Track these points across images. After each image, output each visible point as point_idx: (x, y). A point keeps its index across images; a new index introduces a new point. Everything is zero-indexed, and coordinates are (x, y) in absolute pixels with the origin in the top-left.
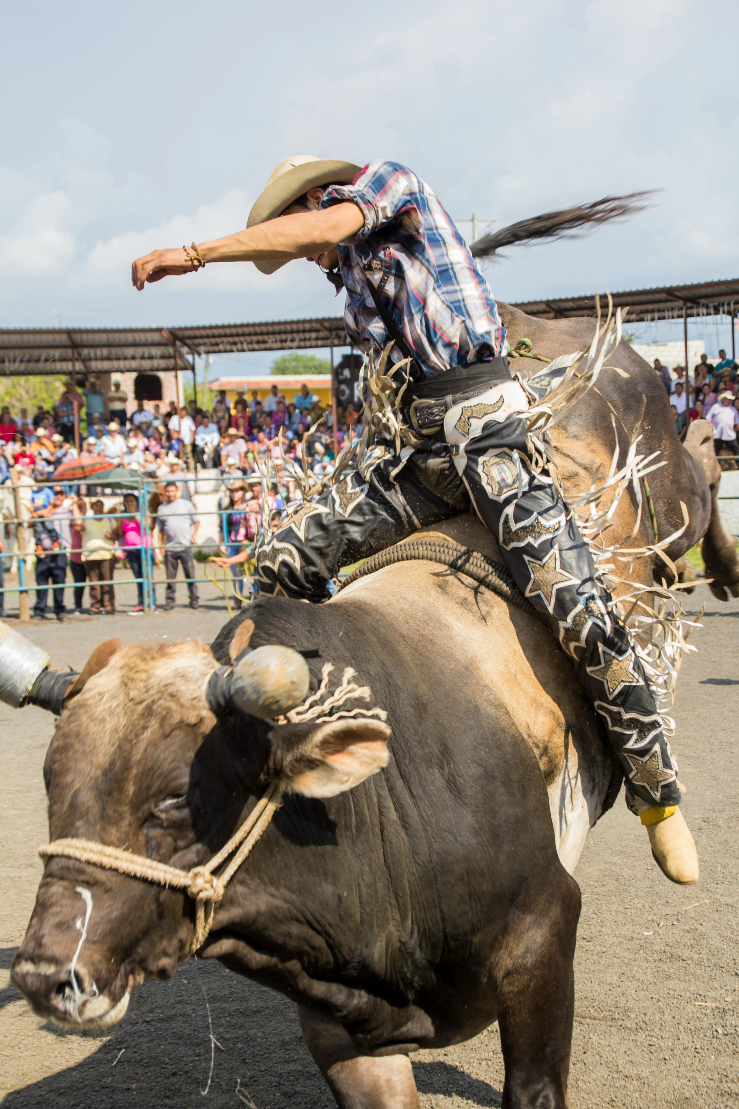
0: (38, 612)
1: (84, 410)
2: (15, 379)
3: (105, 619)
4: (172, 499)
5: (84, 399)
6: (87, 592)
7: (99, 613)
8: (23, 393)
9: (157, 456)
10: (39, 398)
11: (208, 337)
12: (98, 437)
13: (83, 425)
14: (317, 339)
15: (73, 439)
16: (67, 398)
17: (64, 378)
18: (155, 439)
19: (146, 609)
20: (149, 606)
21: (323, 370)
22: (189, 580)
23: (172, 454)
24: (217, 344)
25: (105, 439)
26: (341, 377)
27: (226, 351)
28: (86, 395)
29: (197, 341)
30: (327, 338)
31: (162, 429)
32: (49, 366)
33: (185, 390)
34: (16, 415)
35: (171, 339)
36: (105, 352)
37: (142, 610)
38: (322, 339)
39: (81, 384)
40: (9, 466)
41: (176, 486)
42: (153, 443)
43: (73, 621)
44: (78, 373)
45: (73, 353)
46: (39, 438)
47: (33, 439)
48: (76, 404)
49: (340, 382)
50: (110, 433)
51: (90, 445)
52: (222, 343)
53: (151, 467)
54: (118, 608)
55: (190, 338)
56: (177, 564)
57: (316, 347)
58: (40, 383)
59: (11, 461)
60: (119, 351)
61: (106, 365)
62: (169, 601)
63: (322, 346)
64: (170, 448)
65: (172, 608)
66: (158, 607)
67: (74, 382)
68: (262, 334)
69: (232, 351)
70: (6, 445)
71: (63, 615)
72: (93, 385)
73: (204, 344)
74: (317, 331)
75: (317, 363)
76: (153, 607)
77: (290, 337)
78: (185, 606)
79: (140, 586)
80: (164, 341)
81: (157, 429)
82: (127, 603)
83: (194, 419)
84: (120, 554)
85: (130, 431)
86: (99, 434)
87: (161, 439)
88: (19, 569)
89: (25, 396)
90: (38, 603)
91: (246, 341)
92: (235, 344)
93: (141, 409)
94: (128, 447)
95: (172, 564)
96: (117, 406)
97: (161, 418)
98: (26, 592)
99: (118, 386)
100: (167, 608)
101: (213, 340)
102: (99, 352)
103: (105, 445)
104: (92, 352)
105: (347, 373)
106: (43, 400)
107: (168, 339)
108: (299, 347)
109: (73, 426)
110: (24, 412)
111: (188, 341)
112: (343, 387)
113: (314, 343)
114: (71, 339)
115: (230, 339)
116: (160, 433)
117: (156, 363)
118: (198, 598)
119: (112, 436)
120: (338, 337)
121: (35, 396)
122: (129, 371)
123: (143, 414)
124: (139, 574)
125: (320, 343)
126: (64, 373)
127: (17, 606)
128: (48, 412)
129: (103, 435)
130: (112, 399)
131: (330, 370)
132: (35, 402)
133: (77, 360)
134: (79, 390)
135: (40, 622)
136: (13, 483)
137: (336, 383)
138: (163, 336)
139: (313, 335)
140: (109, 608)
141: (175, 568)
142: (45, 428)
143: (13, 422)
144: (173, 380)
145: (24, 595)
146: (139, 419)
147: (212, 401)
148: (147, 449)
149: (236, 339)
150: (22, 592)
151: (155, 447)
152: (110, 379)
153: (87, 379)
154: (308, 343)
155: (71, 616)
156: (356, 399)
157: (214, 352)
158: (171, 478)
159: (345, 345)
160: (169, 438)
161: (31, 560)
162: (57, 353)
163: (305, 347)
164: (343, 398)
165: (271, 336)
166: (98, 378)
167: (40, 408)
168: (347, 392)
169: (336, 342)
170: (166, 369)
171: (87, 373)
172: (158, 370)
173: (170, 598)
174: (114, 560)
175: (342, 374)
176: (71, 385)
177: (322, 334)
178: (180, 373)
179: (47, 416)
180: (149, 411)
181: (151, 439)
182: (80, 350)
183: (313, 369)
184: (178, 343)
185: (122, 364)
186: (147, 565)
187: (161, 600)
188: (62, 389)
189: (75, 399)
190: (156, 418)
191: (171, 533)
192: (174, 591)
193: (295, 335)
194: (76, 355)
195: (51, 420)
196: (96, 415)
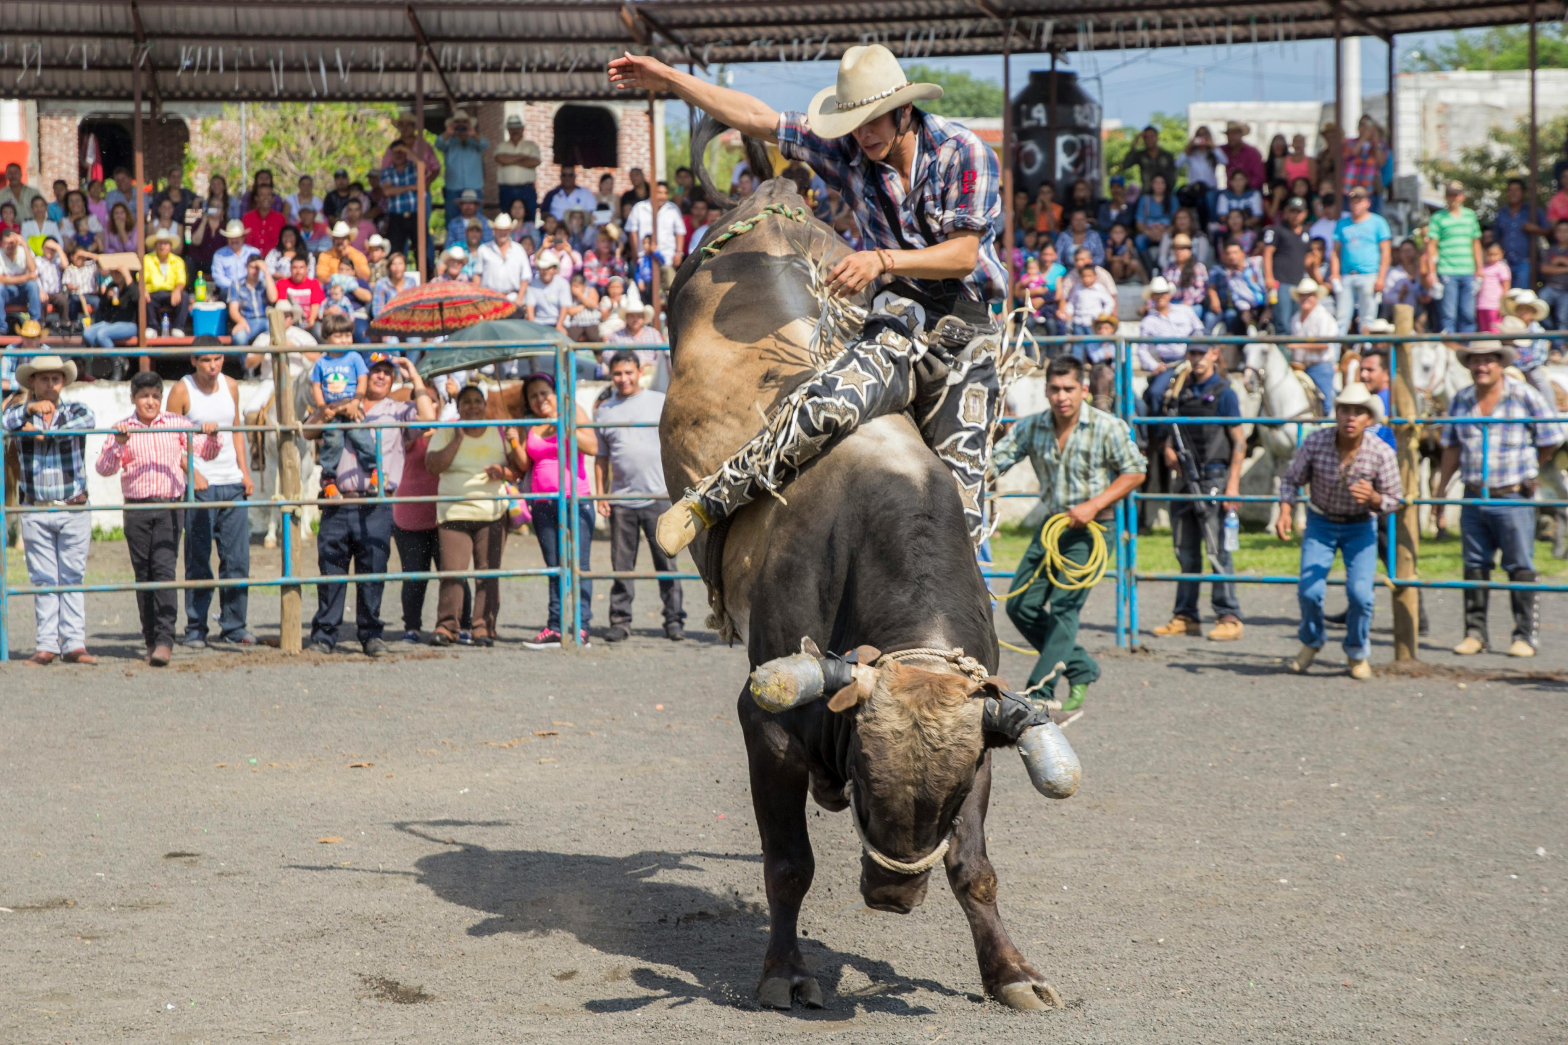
0: (320, 634)
1: (439, 183)
2: (287, 108)
3: (469, 655)
4: (628, 389)
5: (440, 157)
6: (432, 595)
7: (461, 641)
8: (305, 141)
9: (603, 291)
10: (340, 153)
11: (724, 24)
12: (471, 247)
13: (436, 217)
14: (972, 35)
15: (414, 247)
16: (400, 155)
17: (396, 110)
18: (598, 255)
19: (565, 635)
20: (572, 631)
21: (986, 110)
22: (663, 574)
23: (634, 291)
24: (745, 42)
25: (484, 250)
26: (1026, 124)
27: (763, 59)
28: (445, 150)
29: (700, 33)
30: (996, 34)
31: (614, 231)
32: (363, 82)
33: (669, 146)
34: (288, 190)
35: (641, 26)
36: (491, 51)
37: (554, 639)
38: (984, 35)
39: (435, 124)
40: (267, 303)
41: (637, 361)
42: (594, 262)
43: (399, 656)
44: (428, 99)
45: (419, 54)
46: (338, 242)
47: (324, 246)
48: (421, 167)
49: (1024, 135)
50: (498, 238)
51: (451, 261)
52: (758, 38)
53: (586, 318)
54: (500, 631)
55: (683, 25)
56: (638, 538)
57: (971, 52)
58: (345, 118)
59: (273, 293)
60: (522, 52)
61: (493, 82)
62: (618, 619)
63: (985, 52)
64: (632, 274)
65: (626, 635)
66: (592, 632)
67: (418, 120)
68: (847, 20)
69: (776, 59)
70: (263, 257)
71: (375, 643)
72: (462, 127)
73: (717, 40)
74: (976, 15)
75: (970, 91)
76: (580, 632)
77: (911, 27)
78: (652, 633)
79: (555, 581)
80: (625, 32)
81: (602, 230)
82: (521, 622)
83: (686, 211)
84: (519, 507)
85: (543, 231)
86: (474, 237)
87: (612, 253)
88: (281, 536)
89: (309, 149)
90: (322, 613)
91: (811, 35)
92: (786, 41)
93: (568, 185)
94: (534, 268)
95: (625, 535)
96: (515, 175)
97: (613, 205)
98: (297, 587)
99: (517, 131)
100: (610, 634)
101: (736, 32)
102: (477, 52)
103: (485, 262)
104: (461, 52)
105: (1039, 113)
106: (349, 159)
107: (635, 27)
108: (934, 54)
109: (414, 216)
110: (305, 183)
111: (678, 33)
112: (1031, 146)
113: (966, 44)
114: (415, 21)
115: (775, 31)
116: (610, 240)
117: (603, 81)
118: (683, 615)
119: (501, 245)
120: (1024, 31)
121: (331, 150)
122: (543, 98)
123: (574, 195)
124: (551, 556)
125: (980, 43)
126: (398, 99)
127: (276, 620)
128: (358, 186)
129: (482, 241)
130: (504, 161)
131: (1002, 107)
132: (331, 162)
133: (427, 69)
134: (431, 139)
135: (326, 657)
136: (273, 343)
137: (1014, 136)
138: (623, 20)
139: (966, 25)
140: (482, 632)
141: (634, 548)
142: (351, 222)
143: (279, 205)
144: (644, 120)
145: (293, 593)
146: (561, 206)
147: (731, 171)
148: (578, 273)
149: (789, 30)
150: (286, 588)
151: (597, 272)
152: (501, 113)
153: (449, 114)
154: (953, 44)
155: (396, 646)
156: (1059, 175)
157: (738, 59)
158: (626, 342)
159: (1037, 50)
160: (629, 252)
161: (310, 515)
162: (380, 53)
163: (946, 53)
164: (1029, 172)
165: (869, 26)
166: (473, 112)
167: (341, 176)
168: (1040, 157)
169: (1017, 42)
170: (626, 97)
171: (447, 102)
172: (608, 97)
173: (620, 614)
174: (507, 522)
175: (1029, 116)
176: (413, 125)
177: (984, 24)
178: (660, 107)
179: (355, 194)
180: (587, 189)
181: (589, 253)
182: (435, 46)
183: (964, 106)
184: (657, 37)
185: (525, 82)
186: (570, 537)
187: (600, 617)
188: (393, 134)
189: (421, 158)
190: (602, 207)
191: (625, 466)
192: (629, 599)
193: (924, 24)
194: (425, 58)
195: (366, 203)
196: (470, 195)
